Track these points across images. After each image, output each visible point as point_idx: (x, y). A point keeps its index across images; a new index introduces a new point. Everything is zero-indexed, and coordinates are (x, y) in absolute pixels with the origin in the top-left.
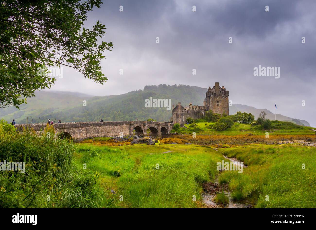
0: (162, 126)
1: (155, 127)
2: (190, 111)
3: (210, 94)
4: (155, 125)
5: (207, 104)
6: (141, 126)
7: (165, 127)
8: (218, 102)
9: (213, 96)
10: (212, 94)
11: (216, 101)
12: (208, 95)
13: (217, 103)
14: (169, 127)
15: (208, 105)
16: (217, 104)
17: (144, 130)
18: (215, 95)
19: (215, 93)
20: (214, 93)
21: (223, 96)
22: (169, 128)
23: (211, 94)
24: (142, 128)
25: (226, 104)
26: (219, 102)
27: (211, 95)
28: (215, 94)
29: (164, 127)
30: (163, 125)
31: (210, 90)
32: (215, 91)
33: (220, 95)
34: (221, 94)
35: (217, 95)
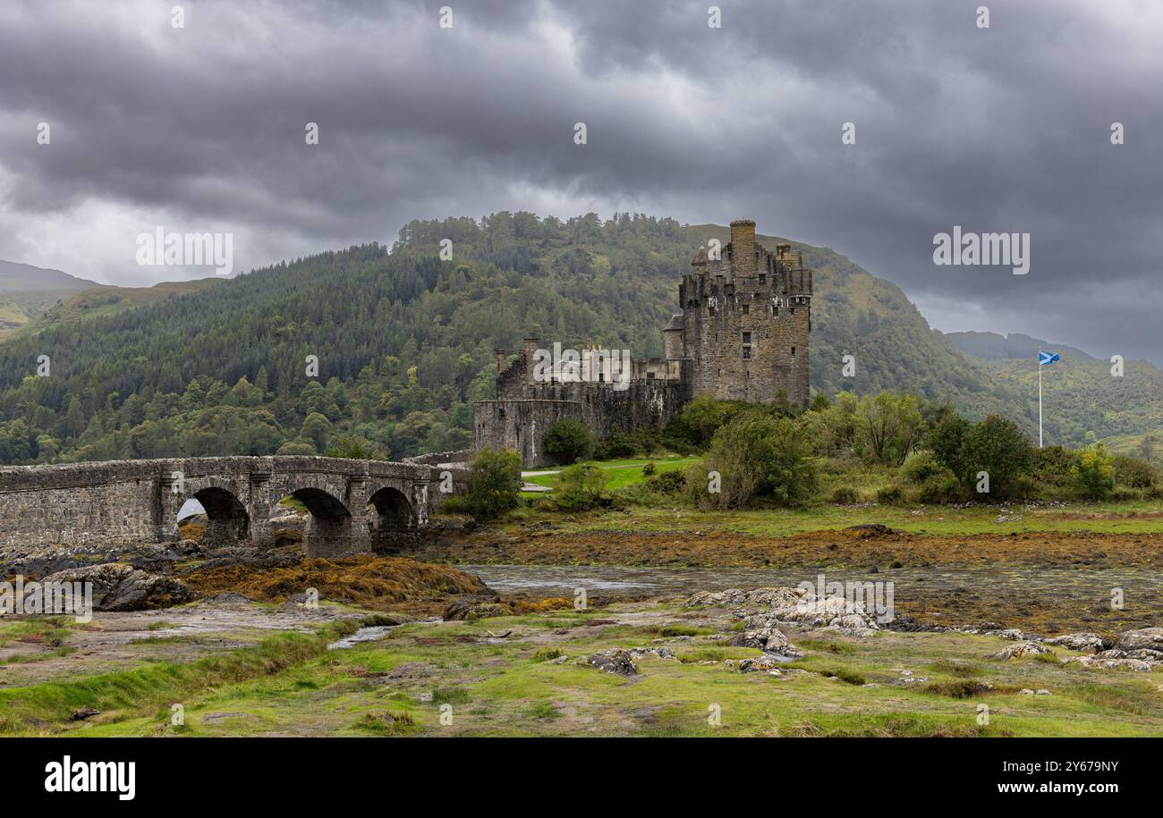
0: (378, 480)
1: (330, 489)
2: (575, 392)
3: (702, 286)
4: (330, 476)
5: (685, 350)
6: (233, 483)
7: (397, 486)
8: (747, 336)
9: (721, 301)
10: (715, 291)
11: (739, 329)
12: (690, 297)
13: (739, 344)
14: (422, 486)
15: (691, 354)
16: (741, 351)
17: (256, 507)
18: (731, 296)
19: (732, 285)
20: (726, 286)
21: (776, 301)
22: (424, 491)
23: (708, 289)
24: (241, 497)
25: (793, 349)
26: (753, 336)
27: (706, 297)
28: (730, 290)
29: (394, 489)
30: (383, 477)
31: (704, 264)
32: (733, 270)
33: (757, 295)
34: (762, 290)
35: (740, 294)
